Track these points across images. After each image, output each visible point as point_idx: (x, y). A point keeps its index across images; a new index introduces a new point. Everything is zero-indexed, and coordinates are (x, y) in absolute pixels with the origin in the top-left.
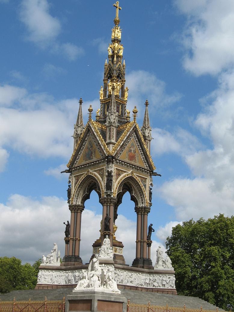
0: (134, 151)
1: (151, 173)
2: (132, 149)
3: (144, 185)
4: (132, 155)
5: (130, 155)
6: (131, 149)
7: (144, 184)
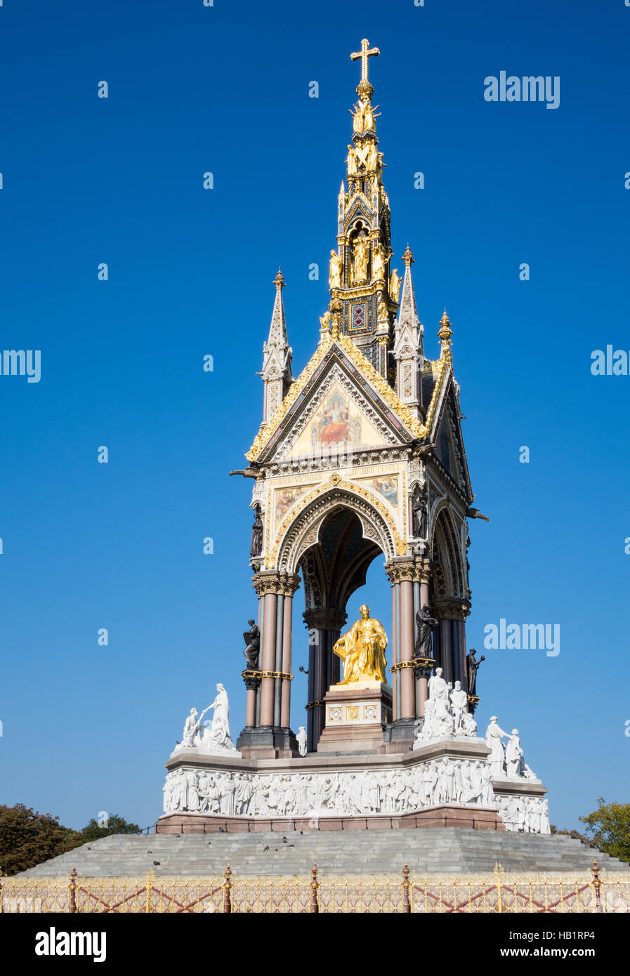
0: (341, 415)
1: (410, 450)
2: (335, 414)
3: (387, 498)
4: (332, 431)
5: (327, 432)
6: (329, 414)
7: (388, 494)
